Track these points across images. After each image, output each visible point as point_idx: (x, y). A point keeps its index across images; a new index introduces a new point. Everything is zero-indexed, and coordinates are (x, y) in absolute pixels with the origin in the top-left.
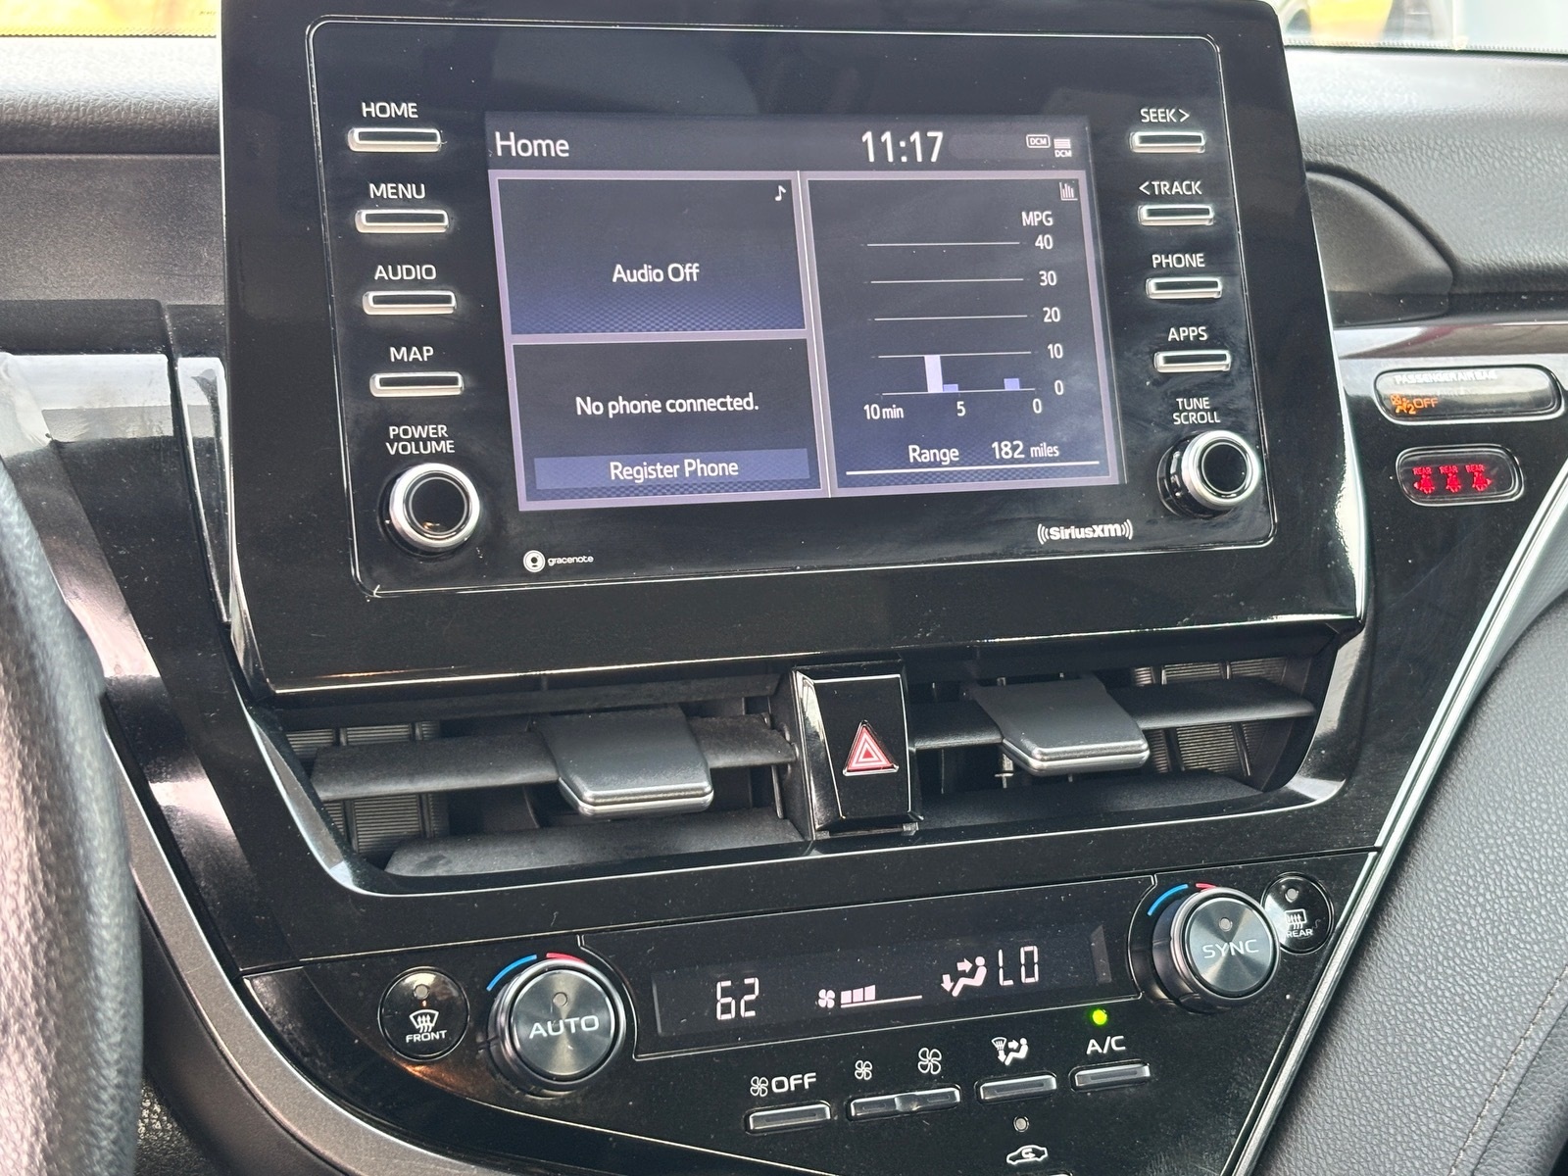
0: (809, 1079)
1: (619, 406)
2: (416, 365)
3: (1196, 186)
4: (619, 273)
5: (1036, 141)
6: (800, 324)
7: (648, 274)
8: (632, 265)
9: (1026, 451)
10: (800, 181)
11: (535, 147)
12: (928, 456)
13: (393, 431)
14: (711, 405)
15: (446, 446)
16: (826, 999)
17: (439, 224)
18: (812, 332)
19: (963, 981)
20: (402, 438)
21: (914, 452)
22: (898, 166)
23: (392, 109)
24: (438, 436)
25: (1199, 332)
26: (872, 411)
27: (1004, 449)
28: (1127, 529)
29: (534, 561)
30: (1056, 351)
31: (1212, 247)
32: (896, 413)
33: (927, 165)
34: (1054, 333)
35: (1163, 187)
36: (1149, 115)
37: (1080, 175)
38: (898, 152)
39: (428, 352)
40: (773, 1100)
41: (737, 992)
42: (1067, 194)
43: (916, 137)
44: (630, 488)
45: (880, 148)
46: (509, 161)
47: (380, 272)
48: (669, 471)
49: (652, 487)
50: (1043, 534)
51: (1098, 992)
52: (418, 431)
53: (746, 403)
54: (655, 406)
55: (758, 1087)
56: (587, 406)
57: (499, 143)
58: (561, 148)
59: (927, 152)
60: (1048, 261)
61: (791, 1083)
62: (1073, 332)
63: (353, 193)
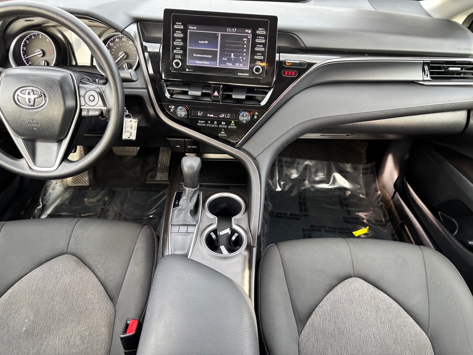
0: (204, 122)
1: (198, 55)
2: (178, 50)
3: (263, 38)
5: (247, 31)
6: (217, 48)
7: (202, 42)
8: (201, 41)
9: (239, 65)
10: (220, 33)
11: (193, 28)
12: (229, 64)
13: (176, 56)
14: (207, 56)
15: (180, 58)
16: (208, 115)
17: (182, 35)
18: (218, 50)
19: (222, 116)
20: (176, 57)
21: (227, 63)
22: (231, 32)
23: (179, 23)
24: (180, 57)
25: (261, 54)
26: (223, 59)
27: (237, 64)
28: (248, 75)
29: (187, 70)
30: (245, 54)
31: (264, 45)
32: (226, 59)
33: (234, 33)
34: (245, 52)
35: (260, 37)
36: (260, 29)
37: (251, 35)
38: (231, 31)
39: (180, 48)
40: (200, 123)
41: (200, 113)
42: (249, 37)
43: (233, 29)
44: (198, 64)
45: (229, 30)
46: (190, 29)
47: (176, 40)
48: (202, 62)
49: (200, 64)
50: (239, 74)
51: (233, 120)
52: (178, 56)
53: (210, 56)
54: (201, 56)
55: (199, 121)
56: (195, 55)
57: (190, 27)
58: (195, 28)
59: (234, 31)
60: (245, 44)
61: (202, 122)
62: (247, 53)
63: (174, 32)
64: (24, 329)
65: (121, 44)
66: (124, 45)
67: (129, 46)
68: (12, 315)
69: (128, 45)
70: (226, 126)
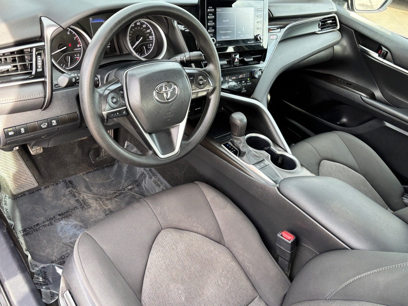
1: (222, 32)
4: (224, 21)
5: (251, 9)
6: (235, 25)
9: (248, 35)
10: (236, 13)
11: (219, 10)
14: (228, 32)
15: (212, 36)
16: (232, 78)
17: (213, 17)
19: (240, 77)
21: (241, 35)
23: (211, 7)
27: (246, 35)
29: (217, 45)
32: (240, 32)
39: (212, 28)
41: (227, 77)
44: (223, 39)
45: (241, 10)
47: (209, 21)
48: (225, 37)
50: (248, 42)
51: (248, 78)
52: (211, 34)
53: (231, 32)
54: (225, 32)
57: (217, 10)
58: (221, 10)
59: (244, 10)
63: (208, 15)
64: (183, 298)
65: (136, 28)
66: (139, 29)
67: (143, 30)
68: (167, 296)
69: (142, 28)
70: (245, 84)
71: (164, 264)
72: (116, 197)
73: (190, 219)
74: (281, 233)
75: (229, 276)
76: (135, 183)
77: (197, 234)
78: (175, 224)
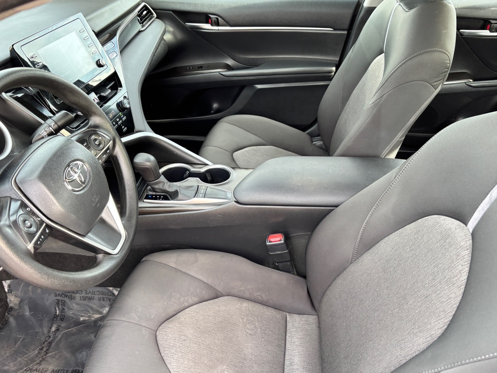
51: (119, 113)
63: (34, 65)
70: (121, 121)
71: (190, 361)
72: (47, 353)
73: (173, 299)
74: (268, 240)
75: (251, 319)
76: (55, 319)
77: (191, 307)
78: (163, 316)
